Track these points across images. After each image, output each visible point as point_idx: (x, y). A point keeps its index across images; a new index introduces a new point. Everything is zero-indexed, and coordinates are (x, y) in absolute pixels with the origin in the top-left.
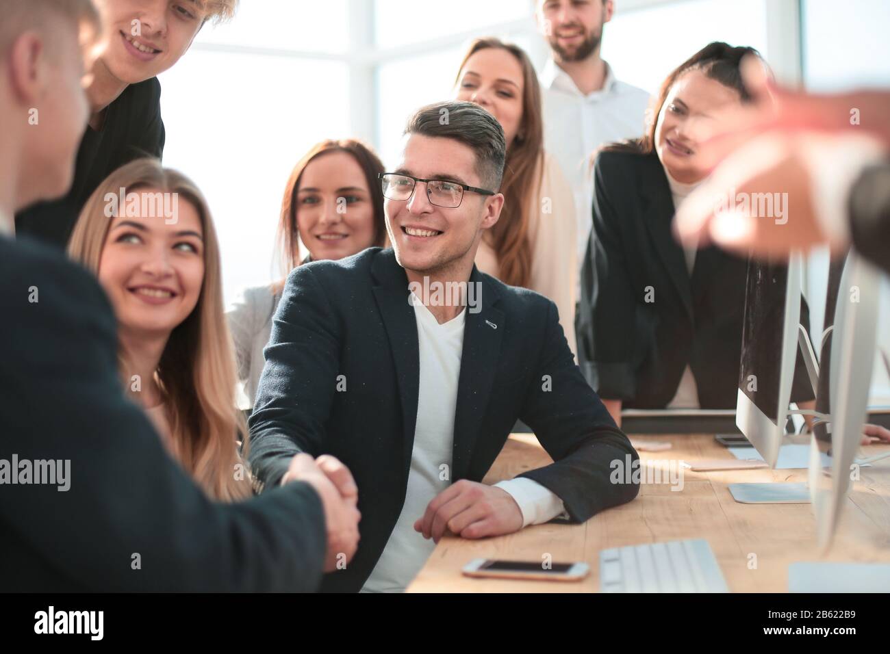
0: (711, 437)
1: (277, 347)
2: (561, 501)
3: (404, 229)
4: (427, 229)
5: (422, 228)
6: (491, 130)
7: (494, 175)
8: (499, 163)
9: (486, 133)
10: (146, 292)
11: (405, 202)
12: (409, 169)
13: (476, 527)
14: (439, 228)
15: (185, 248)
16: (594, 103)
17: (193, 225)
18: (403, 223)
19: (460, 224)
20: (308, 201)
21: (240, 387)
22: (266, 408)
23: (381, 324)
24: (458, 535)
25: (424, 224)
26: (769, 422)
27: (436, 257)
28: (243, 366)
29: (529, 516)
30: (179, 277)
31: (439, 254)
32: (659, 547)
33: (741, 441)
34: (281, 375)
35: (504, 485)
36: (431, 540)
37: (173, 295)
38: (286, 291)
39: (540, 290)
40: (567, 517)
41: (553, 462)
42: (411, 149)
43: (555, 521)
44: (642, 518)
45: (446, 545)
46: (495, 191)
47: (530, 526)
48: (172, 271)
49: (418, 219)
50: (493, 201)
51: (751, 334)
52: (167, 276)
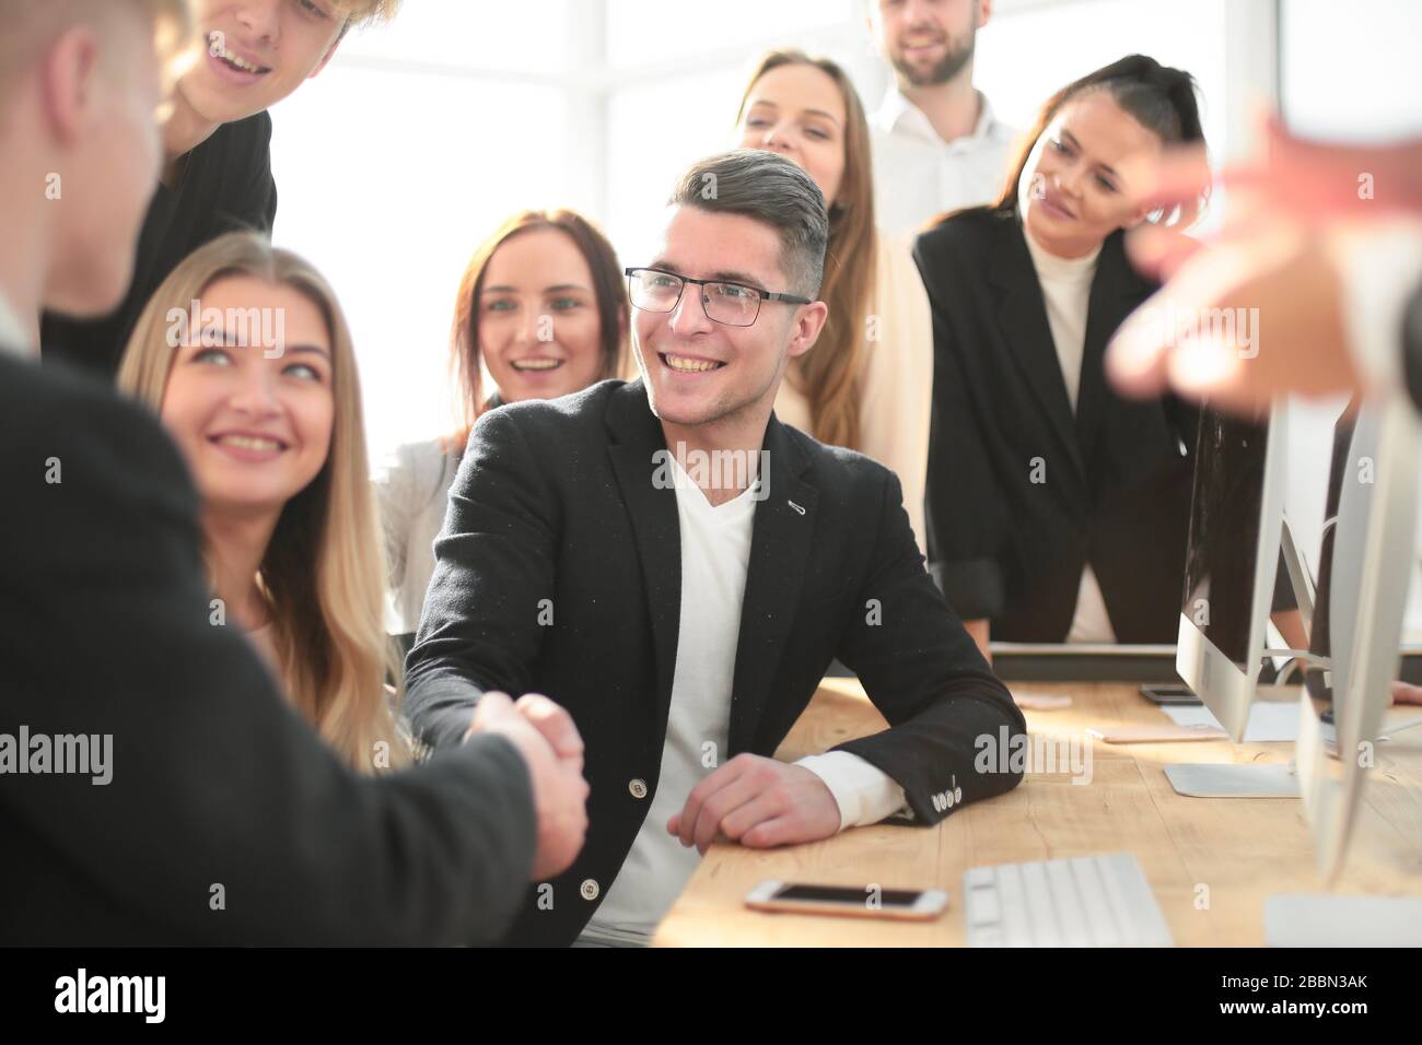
0: (1134, 688)
1: (456, 539)
2: (902, 790)
3: (663, 357)
4: (702, 359)
5: (694, 358)
6: (805, 200)
7: (809, 271)
8: (817, 251)
9: (797, 205)
10: (236, 441)
11: (668, 315)
12: (673, 260)
13: (766, 830)
14: (721, 358)
15: (303, 373)
16: (961, 154)
17: (314, 336)
18: (663, 349)
19: (754, 350)
20: (498, 306)
21: (390, 598)
22: (435, 637)
23: (622, 506)
24: (737, 842)
25: (696, 350)
26: (1232, 668)
27: (714, 404)
28: (396, 567)
29: (850, 813)
30: (291, 418)
31: (719, 399)
32: (1057, 866)
33: (1183, 696)
34: (460, 585)
35: (811, 763)
36: (694, 849)
37: (283, 446)
38: (471, 449)
39: (873, 453)
40: (910, 815)
41: (888, 727)
42: (677, 231)
43: (891, 821)
44: (1029, 819)
45: (718, 857)
46: (811, 297)
47: (851, 828)
48: (278, 408)
49: (687, 343)
50: (809, 313)
51: (1204, 528)
52: (272, 416)
